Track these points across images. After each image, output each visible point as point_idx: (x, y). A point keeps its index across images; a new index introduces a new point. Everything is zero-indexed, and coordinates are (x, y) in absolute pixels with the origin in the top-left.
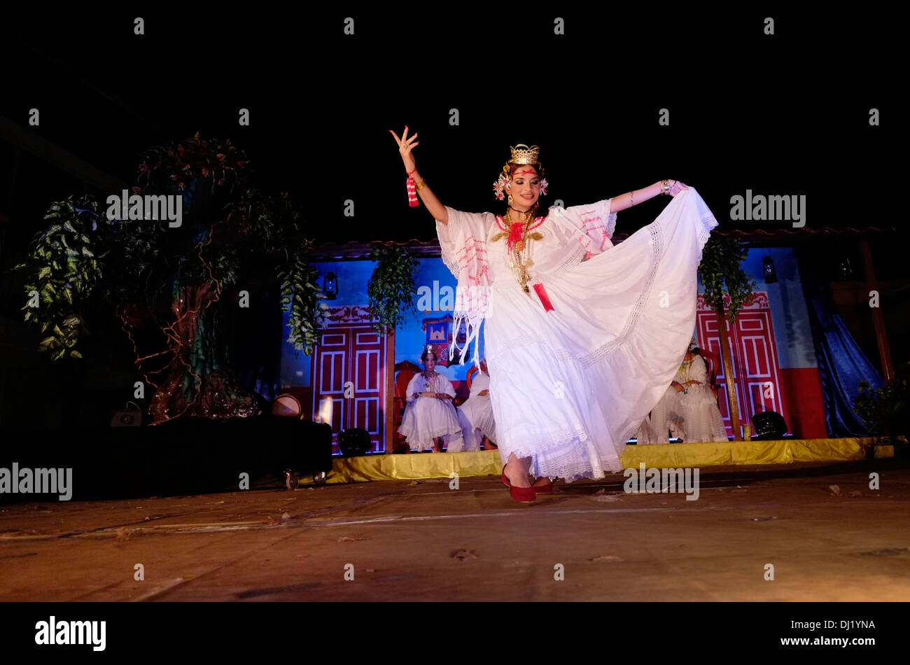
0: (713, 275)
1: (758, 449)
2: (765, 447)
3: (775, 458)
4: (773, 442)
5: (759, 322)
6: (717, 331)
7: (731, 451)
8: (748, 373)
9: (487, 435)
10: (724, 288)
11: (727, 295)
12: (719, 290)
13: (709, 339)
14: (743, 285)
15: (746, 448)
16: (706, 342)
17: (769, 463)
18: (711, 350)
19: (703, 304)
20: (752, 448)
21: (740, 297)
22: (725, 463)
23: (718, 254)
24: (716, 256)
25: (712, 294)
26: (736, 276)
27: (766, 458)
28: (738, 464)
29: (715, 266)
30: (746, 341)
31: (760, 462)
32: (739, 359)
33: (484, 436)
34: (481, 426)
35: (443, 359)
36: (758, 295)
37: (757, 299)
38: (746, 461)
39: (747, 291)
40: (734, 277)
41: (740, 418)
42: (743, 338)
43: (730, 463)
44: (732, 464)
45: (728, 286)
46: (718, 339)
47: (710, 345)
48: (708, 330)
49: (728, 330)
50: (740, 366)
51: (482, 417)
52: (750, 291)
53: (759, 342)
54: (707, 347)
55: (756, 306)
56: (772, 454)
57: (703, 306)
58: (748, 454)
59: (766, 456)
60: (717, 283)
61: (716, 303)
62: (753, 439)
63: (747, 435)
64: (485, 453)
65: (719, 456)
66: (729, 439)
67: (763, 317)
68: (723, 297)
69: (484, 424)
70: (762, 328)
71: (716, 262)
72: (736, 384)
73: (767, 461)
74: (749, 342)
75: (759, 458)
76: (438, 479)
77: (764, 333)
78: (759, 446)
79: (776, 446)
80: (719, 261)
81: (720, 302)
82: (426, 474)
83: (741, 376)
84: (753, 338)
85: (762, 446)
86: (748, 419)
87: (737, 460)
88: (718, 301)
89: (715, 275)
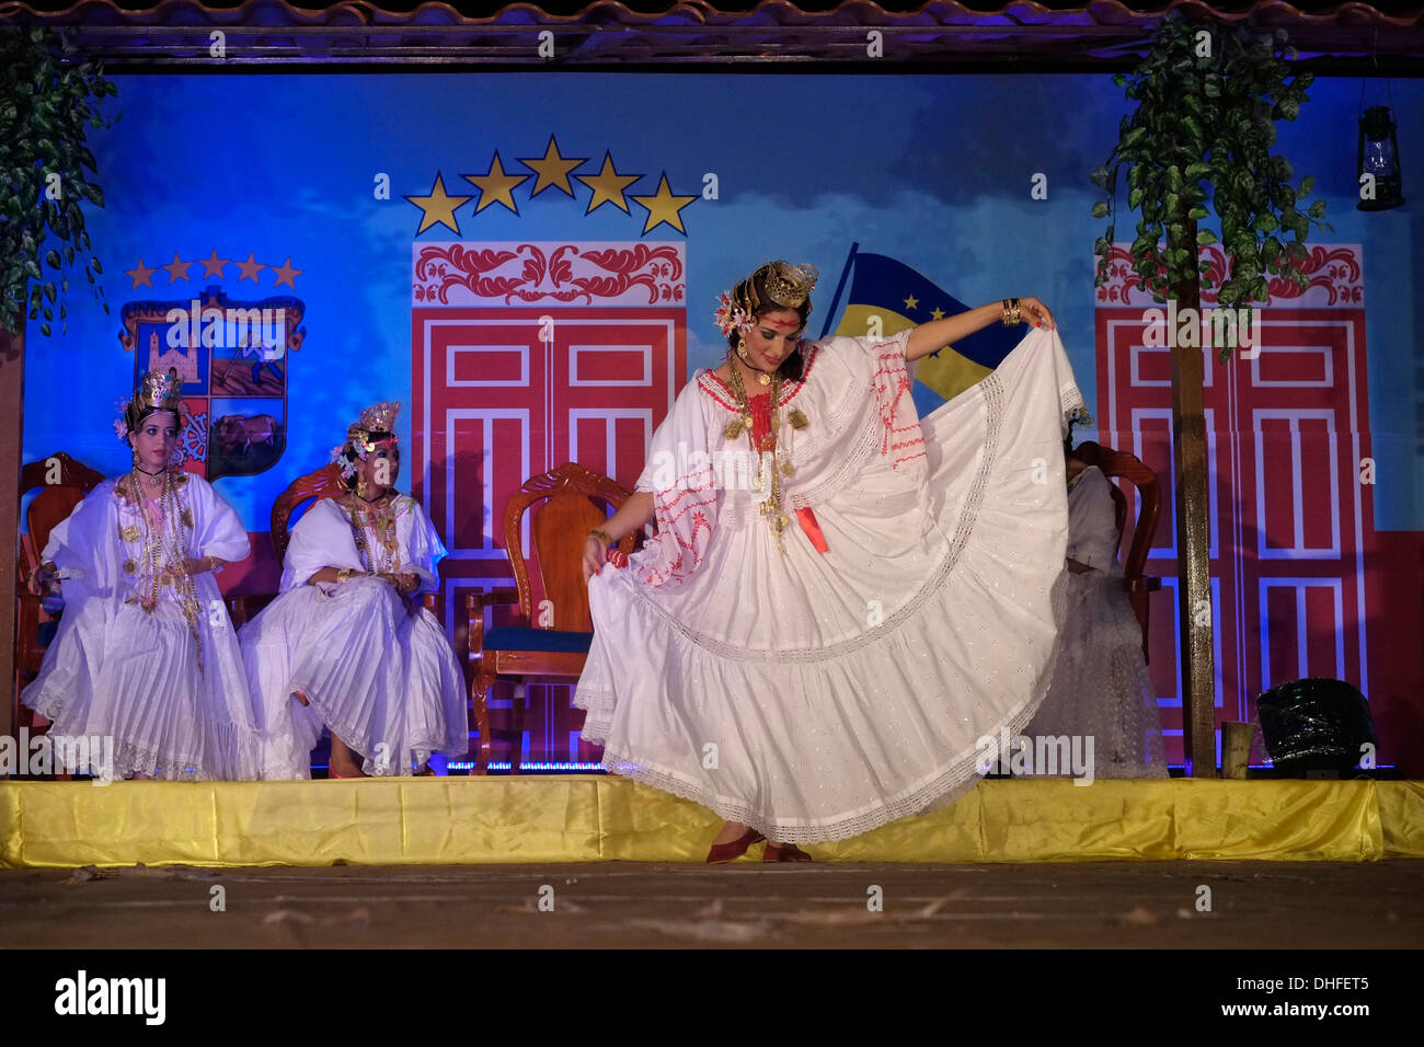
0: (1174, 169)
1: (1268, 809)
2: (1290, 802)
3: (1325, 839)
4: (1322, 786)
5: (1322, 355)
6: (1168, 384)
7: (1171, 813)
8: (1262, 541)
9: (337, 730)
10: (1208, 221)
11: (1214, 252)
12: (1191, 229)
13: (1138, 414)
14: (1279, 213)
15: (1225, 803)
16: (1124, 425)
17: (1301, 857)
18: (1138, 452)
19: (1129, 284)
20: (1248, 806)
21: (1264, 259)
22: (1147, 849)
23: (1201, 95)
24: (1189, 99)
25: (1162, 246)
26: (1256, 177)
27: (1291, 840)
28: (1192, 856)
29: (1184, 137)
30: (1266, 424)
31: (1268, 853)
32: (1237, 490)
33: (326, 730)
34: (309, 689)
35: (191, 452)
36: (1328, 257)
37: (1324, 271)
38: (1219, 848)
39: (1291, 235)
40: (1248, 182)
41: (1219, 703)
42: (1259, 415)
43: (1167, 853)
44: (1174, 855)
45: (1222, 215)
46: (1167, 414)
47: (1137, 435)
48: (1135, 381)
49: (1208, 382)
50: (1238, 519)
51: (316, 660)
52: (1300, 239)
53: (1312, 429)
54: (1126, 441)
55: (1315, 298)
56: (1314, 827)
57: (1125, 289)
58: (1232, 823)
59: (1291, 832)
60: (1185, 204)
61: (1176, 279)
62: (1256, 774)
63: (1238, 757)
64: (326, 787)
65: (1132, 829)
66: (1170, 770)
67: (1335, 339)
68: (1201, 258)
69: (321, 680)
70: (1329, 382)
71: (1189, 120)
72: (1216, 582)
73: (1293, 851)
74: (1277, 430)
75: (1266, 839)
76: (167, 869)
77: (1333, 398)
78: (1271, 797)
79: (1330, 801)
80: (1199, 120)
81: (1189, 274)
82: (123, 852)
83: (1239, 550)
84: (1294, 416)
85: (1283, 799)
86: (1242, 705)
87: (1188, 844)
88: (1180, 269)
89: (1182, 171)
